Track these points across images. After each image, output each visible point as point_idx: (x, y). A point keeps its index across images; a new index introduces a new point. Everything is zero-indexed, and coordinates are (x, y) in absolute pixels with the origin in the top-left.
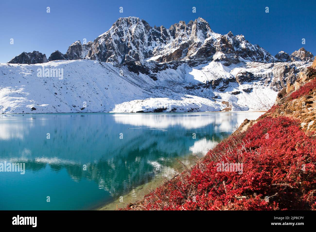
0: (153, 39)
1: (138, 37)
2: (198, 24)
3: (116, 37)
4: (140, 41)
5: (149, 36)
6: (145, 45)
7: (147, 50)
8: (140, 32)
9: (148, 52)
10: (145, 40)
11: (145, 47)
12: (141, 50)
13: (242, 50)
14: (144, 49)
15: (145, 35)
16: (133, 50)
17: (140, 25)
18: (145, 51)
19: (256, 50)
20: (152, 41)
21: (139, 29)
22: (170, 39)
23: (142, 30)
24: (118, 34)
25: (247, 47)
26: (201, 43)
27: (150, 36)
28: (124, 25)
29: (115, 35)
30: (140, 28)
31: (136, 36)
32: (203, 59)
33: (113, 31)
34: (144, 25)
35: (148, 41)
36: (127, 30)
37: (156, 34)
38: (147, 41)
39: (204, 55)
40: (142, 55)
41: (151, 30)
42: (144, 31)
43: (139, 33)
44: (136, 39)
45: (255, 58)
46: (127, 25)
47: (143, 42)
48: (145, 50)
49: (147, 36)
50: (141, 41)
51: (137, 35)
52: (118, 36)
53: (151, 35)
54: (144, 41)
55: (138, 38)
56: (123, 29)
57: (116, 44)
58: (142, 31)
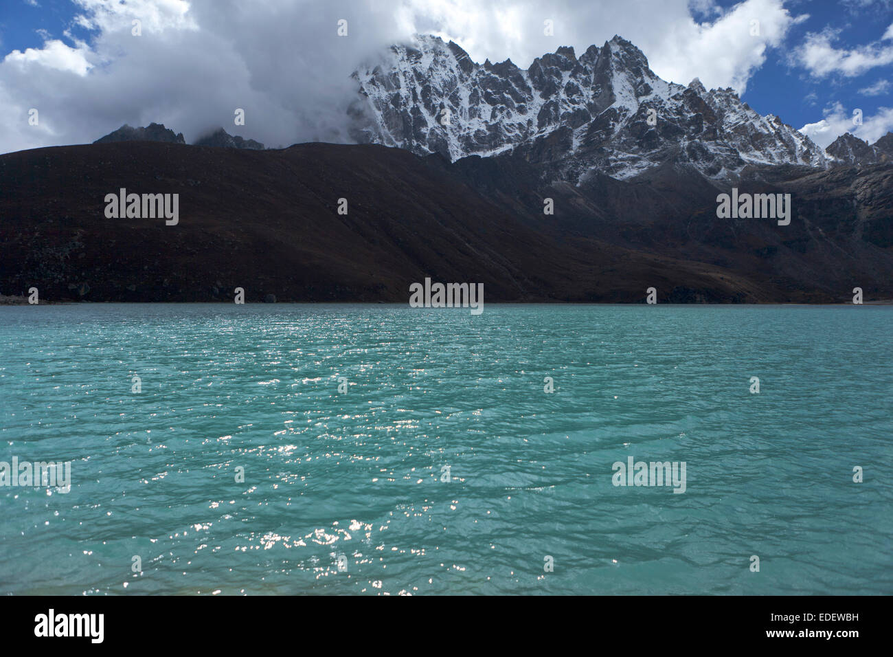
0: (483, 99)
1: (442, 91)
2: (613, 56)
3: (377, 90)
4: (447, 101)
5: (471, 89)
6: (461, 115)
7: (468, 128)
8: (446, 78)
9: (472, 134)
10: (461, 99)
11: (462, 121)
12: (451, 130)
13: (733, 130)
14: (460, 127)
15: (459, 85)
16: (429, 129)
17: (444, 57)
18: (462, 133)
19: (773, 131)
20: (481, 105)
21: (443, 69)
22: (532, 98)
23: (452, 71)
24: (383, 83)
25: (747, 123)
26: (627, 110)
27: (475, 90)
28: (400, 56)
29: (374, 84)
30: (445, 67)
31: (436, 90)
32: (636, 156)
33: (367, 74)
34: (456, 57)
35: (470, 103)
36: (406, 69)
37: (490, 84)
38: (465, 103)
39: (640, 145)
40: (456, 144)
41: (474, 72)
42: (456, 73)
43: (443, 80)
44: (436, 96)
45: (773, 153)
46: (406, 58)
47: (457, 107)
48: (463, 128)
49: (464, 88)
50: (450, 103)
51: (438, 87)
52: (382, 88)
53: (476, 87)
54: (457, 105)
55: (441, 95)
56: (395, 68)
57: (380, 110)
58: (450, 73)
